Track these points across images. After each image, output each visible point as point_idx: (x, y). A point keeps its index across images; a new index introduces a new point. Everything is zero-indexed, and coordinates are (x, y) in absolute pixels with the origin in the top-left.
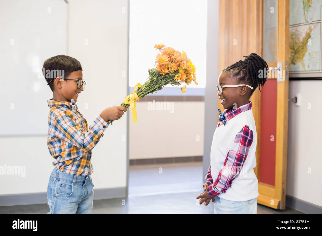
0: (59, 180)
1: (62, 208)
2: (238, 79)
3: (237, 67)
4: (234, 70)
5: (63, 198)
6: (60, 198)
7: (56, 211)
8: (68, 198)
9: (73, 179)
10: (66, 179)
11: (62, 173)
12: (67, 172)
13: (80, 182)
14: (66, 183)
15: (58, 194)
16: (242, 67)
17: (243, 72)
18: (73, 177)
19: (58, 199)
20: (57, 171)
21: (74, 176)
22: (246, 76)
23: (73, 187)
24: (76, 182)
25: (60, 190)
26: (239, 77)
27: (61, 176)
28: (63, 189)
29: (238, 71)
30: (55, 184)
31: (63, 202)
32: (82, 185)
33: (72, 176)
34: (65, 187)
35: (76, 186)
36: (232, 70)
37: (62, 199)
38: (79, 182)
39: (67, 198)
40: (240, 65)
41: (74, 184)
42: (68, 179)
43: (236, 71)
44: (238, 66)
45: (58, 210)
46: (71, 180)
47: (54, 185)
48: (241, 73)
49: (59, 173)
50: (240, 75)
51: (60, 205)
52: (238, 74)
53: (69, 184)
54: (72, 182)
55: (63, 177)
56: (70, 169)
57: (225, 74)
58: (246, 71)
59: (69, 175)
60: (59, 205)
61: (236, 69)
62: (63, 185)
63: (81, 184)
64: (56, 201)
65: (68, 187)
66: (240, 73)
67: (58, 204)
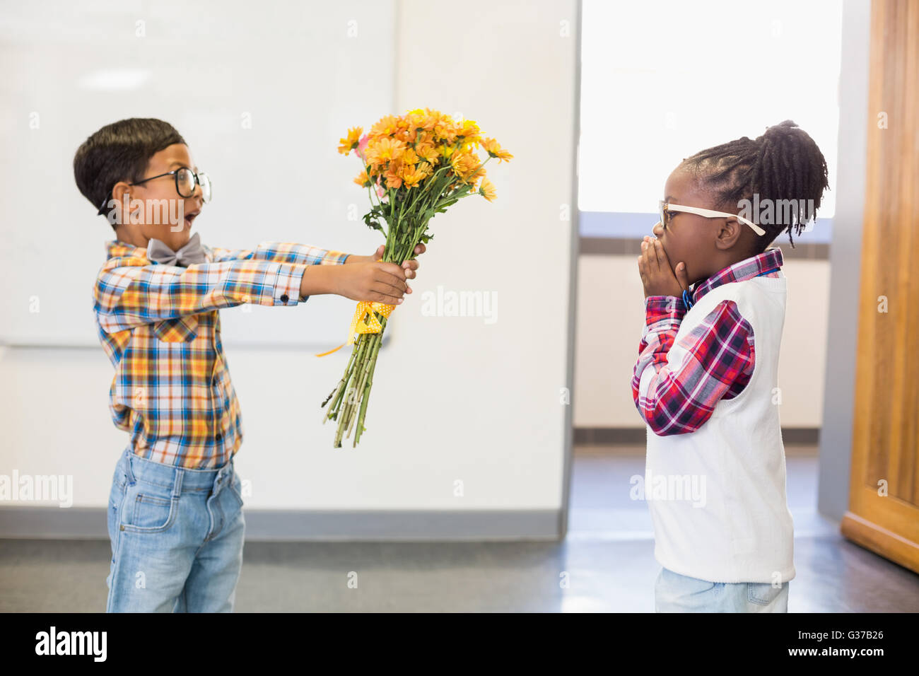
0: (133, 483)
1: (140, 565)
2: (720, 193)
3: (727, 155)
4: (715, 163)
5: (144, 535)
6: (136, 537)
7: (125, 571)
8: (160, 536)
9: (174, 479)
10: (152, 480)
11: (140, 461)
12: (156, 457)
13: (198, 489)
14: (153, 492)
15: (130, 523)
16: (741, 157)
17: (740, 174)
18: (174, 472)
19: (131, 538)
20: (129, 457)
21: (177, 471)
22: (744, 189)
23: (176, 502)
24: (184, 489)
25: (137, 511)
26: (723, 187)
27: (138, 472)
28: (145, 510)
29: (723, 168)
30: (124, 493)
31: (145, 546)
32: (203, 498)
33: (171, 469)
34: (149, 502)
35: (184, 501)
36: (706, 162)
37: (142, 539)
38: (195, 488)
39: (154, 535)
40: (737, 152)
41: (177, 495)
42: (160, 479)
43: (720, 168)
44: (729, 154)
45: (131, 570)
46: (168, 481)
47: (120, 495)
48: (733, 175)
49: (133, 461)
50: (728, 181)
51: (137, 555)
52: (723, 176)
53: (160, 494)
54: (170, 489)
55: (144, 472)
56: (162, 449)
57: (682, 172)
58: (748, 174)
59: (160, 468)
60: (134, 557)
61: (721, 160)
62: (143, 499)
63: (200, 496)
64: (126, 543)
65: (158, 501)
66: (729, 176)
67: (130, 553)
